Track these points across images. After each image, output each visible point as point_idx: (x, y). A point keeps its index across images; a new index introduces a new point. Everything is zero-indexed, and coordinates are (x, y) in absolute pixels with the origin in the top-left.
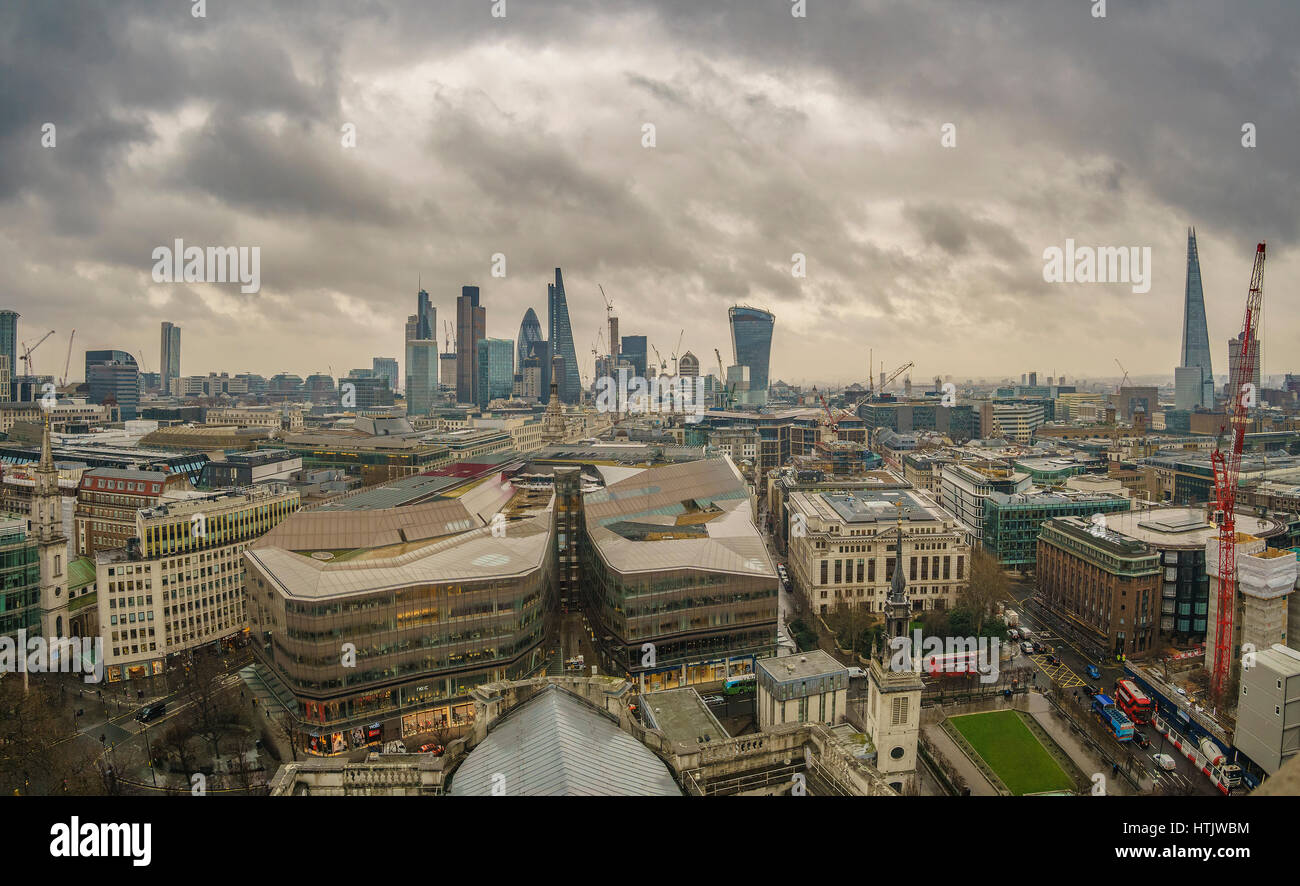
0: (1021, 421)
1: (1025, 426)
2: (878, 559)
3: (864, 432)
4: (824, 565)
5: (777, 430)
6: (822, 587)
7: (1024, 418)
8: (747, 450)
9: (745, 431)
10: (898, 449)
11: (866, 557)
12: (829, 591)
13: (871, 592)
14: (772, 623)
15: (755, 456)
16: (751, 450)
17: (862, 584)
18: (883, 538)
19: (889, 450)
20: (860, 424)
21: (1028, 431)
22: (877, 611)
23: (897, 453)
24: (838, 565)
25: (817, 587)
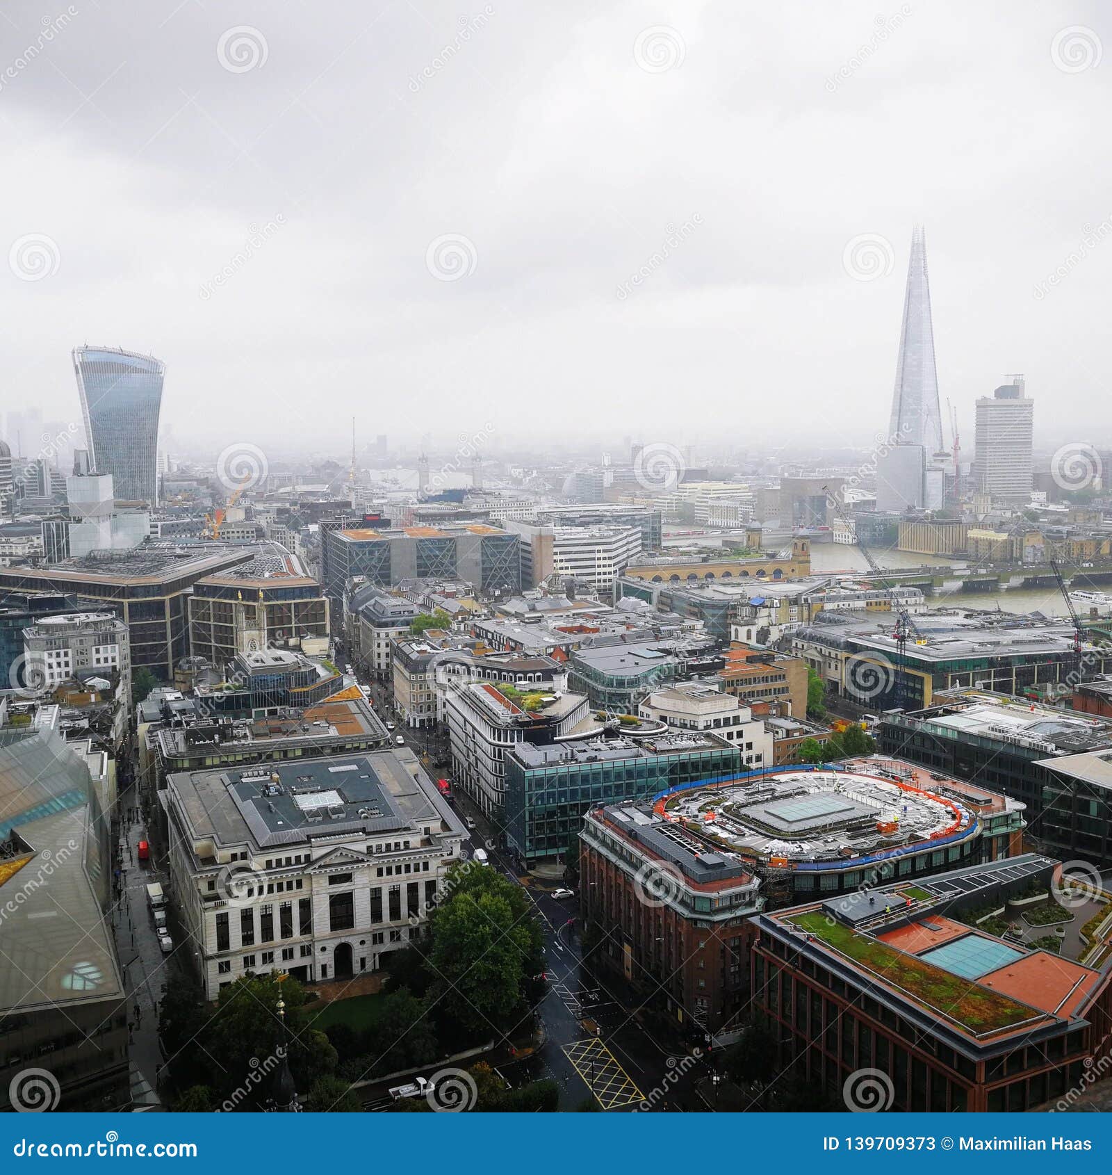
0: (602, 555)
1: (607, 562)
2: (315, 899)
3: (323, 603)
4: (223, 921)
5: (163, 602)
6: (218, 956)
7: (605, 551)
8: (102, 656)
9: (95, 623)
10: (385, 625)
11: (293, 898)
12: (232, 960)
13: (306, 951)
14: (119, 1071)
15: (117, 664)
16: (110, 656)
17: (289, 940)
18: (320, 867)
19: (371, 627)
20: (314, 591)
21: (612, 569)
22: (319, 978)
23: (383, 631)
24: (247, 916)
25: (211, 958)
